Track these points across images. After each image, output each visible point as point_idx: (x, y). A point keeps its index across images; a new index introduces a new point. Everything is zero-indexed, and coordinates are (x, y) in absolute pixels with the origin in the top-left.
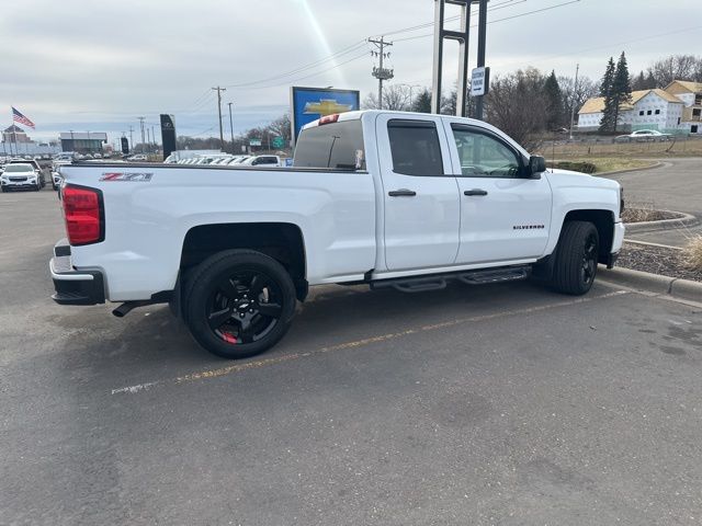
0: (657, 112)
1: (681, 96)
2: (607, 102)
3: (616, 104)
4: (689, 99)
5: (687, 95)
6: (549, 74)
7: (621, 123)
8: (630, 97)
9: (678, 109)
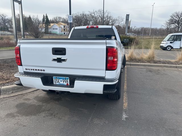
0: (57, 29)
1: (61, 26)
2: (45, 25)
3: (47, 26)
4: (63, 27)
5: (62, 26)
6: (29, 17)
7: (49, 31)
8: (50, 25)
9: (61, 29)
